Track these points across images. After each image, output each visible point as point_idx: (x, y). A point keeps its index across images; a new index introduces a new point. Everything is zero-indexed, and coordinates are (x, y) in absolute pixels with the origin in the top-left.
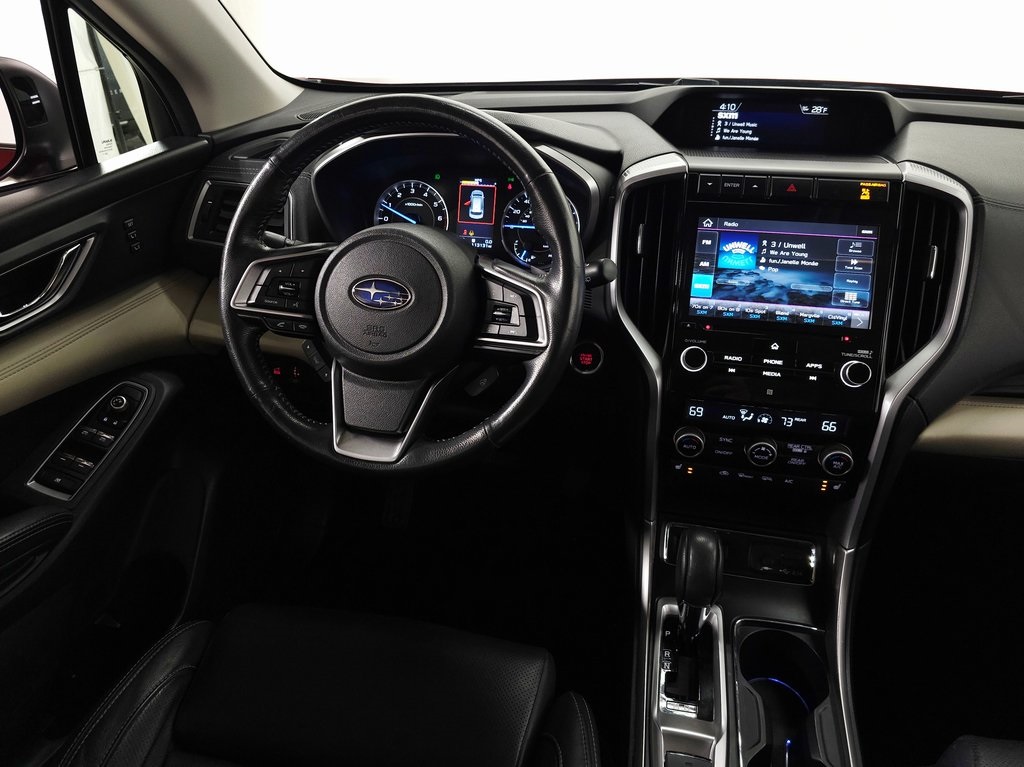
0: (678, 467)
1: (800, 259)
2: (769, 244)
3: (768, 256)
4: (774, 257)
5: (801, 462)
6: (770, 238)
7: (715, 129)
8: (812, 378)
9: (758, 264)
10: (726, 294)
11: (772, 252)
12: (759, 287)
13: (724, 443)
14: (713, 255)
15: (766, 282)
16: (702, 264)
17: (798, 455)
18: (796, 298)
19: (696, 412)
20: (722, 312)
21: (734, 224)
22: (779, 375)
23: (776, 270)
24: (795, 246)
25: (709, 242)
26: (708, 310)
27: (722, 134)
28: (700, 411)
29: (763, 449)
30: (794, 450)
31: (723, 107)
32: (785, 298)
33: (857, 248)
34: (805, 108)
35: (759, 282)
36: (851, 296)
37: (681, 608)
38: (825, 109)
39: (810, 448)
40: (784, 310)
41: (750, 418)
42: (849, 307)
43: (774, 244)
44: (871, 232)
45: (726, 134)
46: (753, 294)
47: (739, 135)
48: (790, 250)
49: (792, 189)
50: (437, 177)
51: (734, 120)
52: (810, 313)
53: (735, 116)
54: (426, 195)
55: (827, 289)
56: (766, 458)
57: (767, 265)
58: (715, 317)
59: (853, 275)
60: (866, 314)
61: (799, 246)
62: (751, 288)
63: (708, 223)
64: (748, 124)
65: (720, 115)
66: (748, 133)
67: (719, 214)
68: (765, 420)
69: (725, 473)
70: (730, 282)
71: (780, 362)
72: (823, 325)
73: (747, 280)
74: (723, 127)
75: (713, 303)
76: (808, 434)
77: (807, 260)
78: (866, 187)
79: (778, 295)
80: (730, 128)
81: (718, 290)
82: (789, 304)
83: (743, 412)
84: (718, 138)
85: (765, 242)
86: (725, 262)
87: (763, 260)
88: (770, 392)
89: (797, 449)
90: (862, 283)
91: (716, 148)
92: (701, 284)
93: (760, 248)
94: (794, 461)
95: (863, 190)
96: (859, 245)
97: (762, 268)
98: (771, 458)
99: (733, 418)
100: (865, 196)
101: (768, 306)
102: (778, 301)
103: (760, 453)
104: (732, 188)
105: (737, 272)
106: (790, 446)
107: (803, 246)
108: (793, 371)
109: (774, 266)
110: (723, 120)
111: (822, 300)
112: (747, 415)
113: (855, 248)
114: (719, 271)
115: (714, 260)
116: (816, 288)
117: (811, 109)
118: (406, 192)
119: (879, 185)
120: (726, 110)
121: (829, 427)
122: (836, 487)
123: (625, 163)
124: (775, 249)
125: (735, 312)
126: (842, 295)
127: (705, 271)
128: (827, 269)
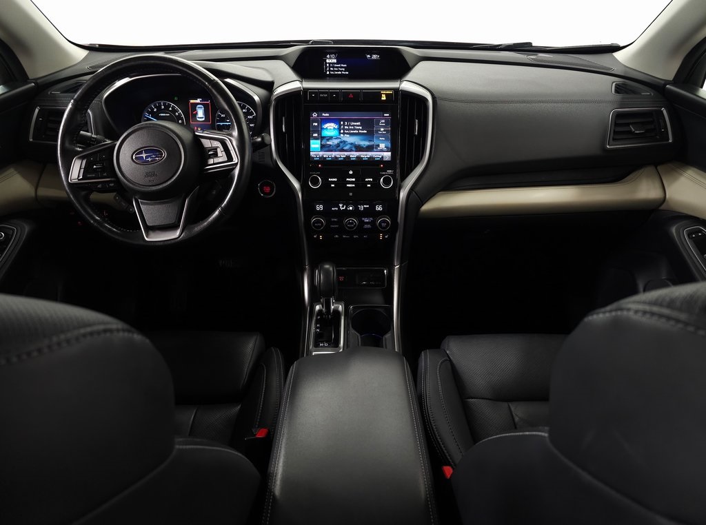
0: (315, 236)
1: (358, 130)
2: (344, 123)
3: (344, 129)
4: (347, 130)
5: (369, 226)
6: (344, 120)
7: (326, 69)
8: (368, 186)
9: (340, 133)
10: (327, 149)
11: (346, 127)
12: (341, 145)
13: (334, 221)
14: (319, 130)
15: (344, 142)
16: (314, 135)
17: (367, 223)
18: (359, 148)
19: (320, 207)
20: (326, 158)
21: (327, 115)
22: (354, 185)
23: (348, 136)
24: (355, 124)
25: (316, 124)
26: (319, 157)
27: (330, 71)
28: (321, 207)
29: (351, 221)
31: (328, 56)
32: (353, 149)
33: (383, 122)
34: (369, 56)
35: (341, 142)
36: (382, 146)
37: (323, 306)
38: (378, 57)
39: (372, 219)
40: (354, 155)
42: (382, 151)
43: (346, 123)
44: (388, 115)
45: (332, 71)
46: (339, 148)
47: (338, 71)
48: (354, 126)
49: (351, 96)
50: (176, 99)
51: (335, 63)
52: (365, 155)
53: (335, 61)
54: (170, 109)
55: (371, 143)
56: (353, 225)
57: (344, 133)
58: (323, 160)
59: (383, 135)
60: (390, 153)
61: (358, 124)
62: (338, 145)
63: (315, 115)
64: (342, 65)
65: (328, 61)
66: (342, 69)
67: (320, 110)
68: (351, 208)
69: (337, 236)
70: (328, 143)
71: (354, 180)
72: (371, 160)
73: (336, 142)
74: (330, 67)
75: (321, 153)
76: (371, 212)
77: (362, 130)
78: (384, 94)
79: (351, 147)
80: (333, 67)
81: (323, 147)
82: (356, 151)
83: (341, 205)
84: (328, 73)
85: (342, 123)
86: (325, 133)
87: (342, 131)
88: (351, 194)
89: (366, 220)
90: (386, 140)
91: (328, 78)
92: (315, 145)
93: (340, 125)
94: (366, 226)
95: (382, 95)
96: (383, 121)
97: (342, 135)
98: (355, 226)
99: (337, 209)
100: (384, 98)
101: (346, 153)
102: (351, 151)
103: (350, 223)
104: (324, 97)
105: (330, 138)
106: (363, 219)
107: (359, 124)
108: (360, 183)
109: (347, 134)
110: (330, 63)
111: (370, 148)
112: (343, 207)
113: (382, 123)
114: (322, 138)
115: (319, 133)
116: (365, 143)
117: (371, 56)
118: (159, 108)
119: (389, 92)
120: (330, 58)
121: (379, 208)
122: (386, 237)
123: (275, 86)
124: (347, 126)
125: (332, 157)
126: (378, 146)
127: (316, 138)
128: (371, 134)
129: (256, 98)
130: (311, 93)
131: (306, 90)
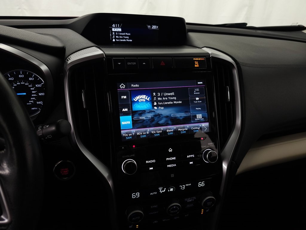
1: (173, 101)
2: (157, 94)
3: (157, 101)
4: (160, 101)
5: (191, 205)
6: (157, 91)
7: (112, 35)
8: (191, 163)
9: (153, 106)
10: (140, 125)
11: (159, 99)
12: (156, 119)
13: (154, 208)
14: (129, 104)
15: (159, 115)
16: (123, 110)
17: (190, 203)
18: (175, 121)
19: (136, 195)
20: (139, 136)
21: (137, 86)
22: (175, 165)
23: (162, 108)
24: (169, 94)
25: (125, 97)
26: (132, 136)
27: (115, 38)
28: (138, 194)
29: (175, 207)
30: (188, 201)
31: (114, 25)
32: (170, 122)
34: (149, 27)
35: (155, 116)
36: (199, 116)
38: (157, 27)
39: (195, 198)
40: (170, 129)
41: (164, 191)
42: (200, 122)
43: (159, 94)
44: (202, 83)
45: (118, 39)
46: (154, 123)
47: (123, 39)
48: (167, 96)
49: (163, 64)
51: (120, 32)
52: (183, 128)
53: (120, 30)
55: (188, 114)
56: (176, 211)
57: (157, 106)
58: (137, 139)
59: (198, 105)
60: (207, 124)
61: (171, 94)
62: (152, 119)
63: (122, 86)
64: (126, 34)
65: (113, 30)
66: (126, 38)
67: (128, 81)
68: (172, 190)
69: (156, 222)
70: (141, 118)
71: (174, 158)
72: (190, 132)
73: (150, 116)
74: (115, 35)
75: (134, 131)
76: (193, 190)
77: (176, 101)
78: (196, 61)
79: (166, 121)
80: (119, 35)
81: (136, 123)
82: (173, 125)
83: (160, 189)
84: (114, 40)
85: (154, 94)
86: (137, 107)
87: (155, 104)
88: (172, 176)
89: (189, 200)
90: (203, 109)
91: (114, 45)
92: (126, 122)
93: (152, 97)
94: (188, 206)
95: (195, 62)
96: (198, 90)
97: (156, 108)
99: (156, 193)
100: (197, 66)
101: (162, 128)
102: (167, 124)
103: (173, 209)
104: (132, 65)
105: (143, 112)
106: (186, 200)
107: (173, 94)
108: (182, 161)
109: (161, 106)
110: (115, 32)
111: (187, 120)
112: (163, 190)
113: (196, 92)
114: (133, 113)
115: (130, 107)
116: (181, 115)
117: (152, 27)
119: (202, 59)
120: (115, 27)
121: (201, 184)
122: (207, 211)
123: (67, 53)
124: (160, 97)
125: (146, 134)
126: (195, 117)
127: (126, 114)
128: (186, 105)
129: (44, 68)
130: (116, 61)
131: (109, 57)
